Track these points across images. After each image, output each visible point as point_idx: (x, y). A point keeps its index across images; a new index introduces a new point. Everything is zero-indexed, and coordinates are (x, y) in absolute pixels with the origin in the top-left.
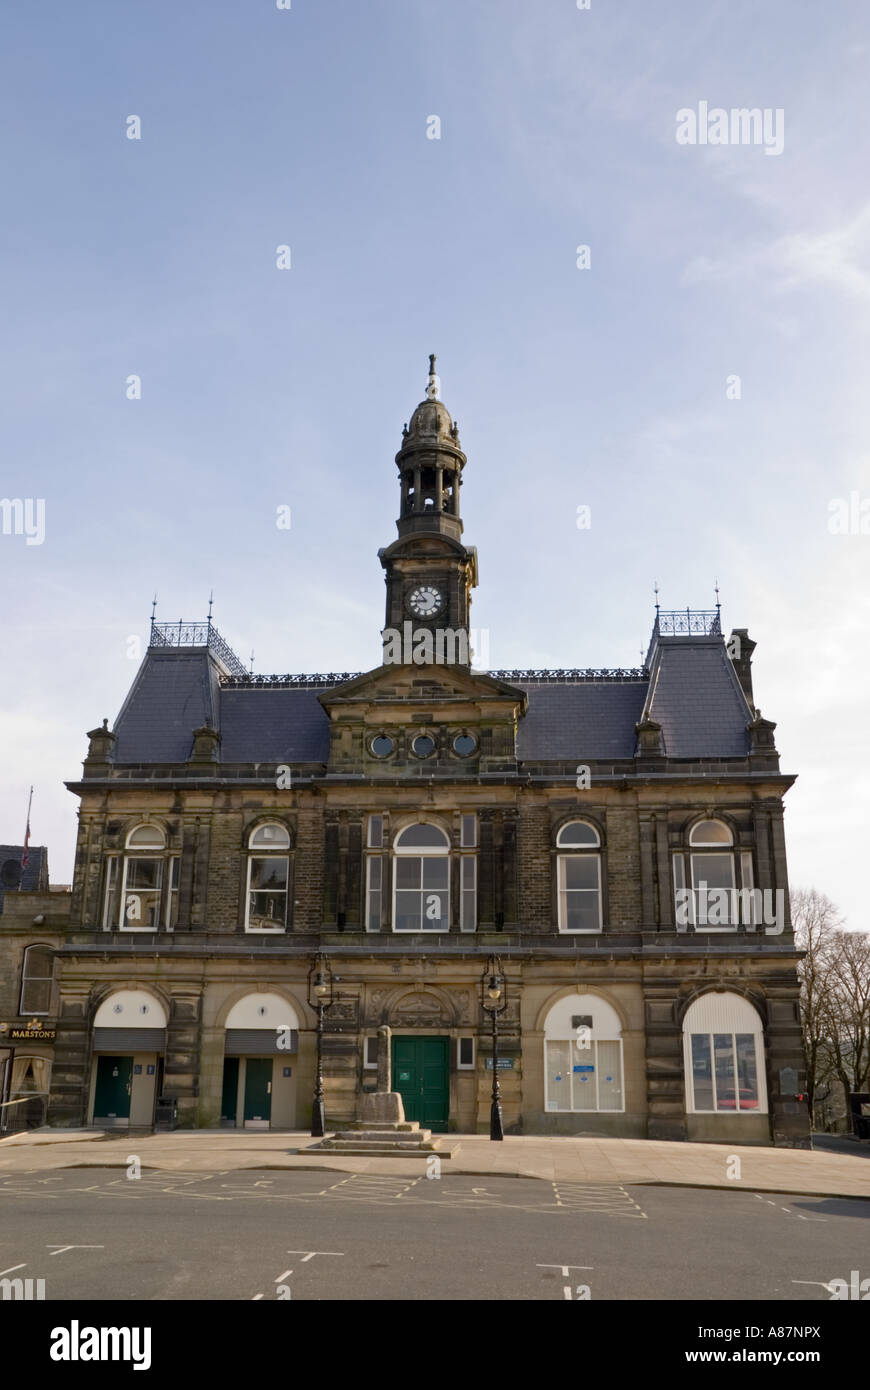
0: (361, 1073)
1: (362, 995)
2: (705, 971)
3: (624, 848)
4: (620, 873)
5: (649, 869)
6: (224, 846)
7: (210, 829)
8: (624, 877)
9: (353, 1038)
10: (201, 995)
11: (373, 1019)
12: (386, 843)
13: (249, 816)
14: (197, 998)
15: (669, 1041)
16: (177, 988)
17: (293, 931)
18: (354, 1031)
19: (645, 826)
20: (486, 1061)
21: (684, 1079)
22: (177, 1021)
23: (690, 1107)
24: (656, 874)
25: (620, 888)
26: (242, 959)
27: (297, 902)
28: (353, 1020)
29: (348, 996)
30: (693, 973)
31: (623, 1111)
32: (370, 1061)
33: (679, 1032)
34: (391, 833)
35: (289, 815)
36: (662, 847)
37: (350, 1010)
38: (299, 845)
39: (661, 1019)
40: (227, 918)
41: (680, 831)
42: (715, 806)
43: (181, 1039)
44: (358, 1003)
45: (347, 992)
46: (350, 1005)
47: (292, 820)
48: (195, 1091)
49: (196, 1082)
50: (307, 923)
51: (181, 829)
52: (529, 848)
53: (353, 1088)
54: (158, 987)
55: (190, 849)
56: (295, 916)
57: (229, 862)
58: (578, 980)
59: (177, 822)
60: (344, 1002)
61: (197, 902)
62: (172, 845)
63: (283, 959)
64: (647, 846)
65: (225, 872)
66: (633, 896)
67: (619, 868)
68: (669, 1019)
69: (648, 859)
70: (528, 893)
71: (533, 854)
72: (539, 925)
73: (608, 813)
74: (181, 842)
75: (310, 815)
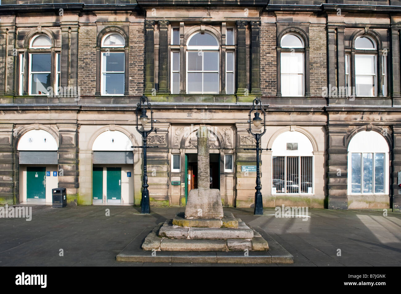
0: (169, 174)
1: (169, 130)
2: (362, 118)
3: (318, 49)
4: (316, 63)
5: (333, 60)
6: (87, 45)
7: (78, 35)
8: (318, 65)
9: (165, 155)
10: (77, 132)
11: (176, 144)
12: (182, 42)
13: (101, 27)
14: (75, 133)
15: (341, 157)
16: (63, 128)
17: (128, 95)
18: (166, 151)
19: (331, 35)
20: (241, 167)
21: (347, 177)
22: (63, 146)
23: (349, 192)
24: (337, 63)
25: (316, 71)
26: (100, 111)
27: (130, 78)
28: (165, 145)
29: (161, 131)
30: (356, 119)
31: (314, 194)
32: (174, 168)
33: (346, 152)
34: (185, 37)
35: (124, 26)
36: (341, 48)
37: (163, 139)
38: (130, 45)
39: (337, 145)
40: (90, 88)
41: (350, 40)
42: (370, 26)
43: (66, 156)
44: (167, 135)
45: (161, 129)
46: (163, 136)
47: (126, 29)
48: (77, 185)
49: (77, 180)
50: (136, 90)
51: (61, 37)
52: (265, 47)
53: (166, 183)
54: (51, 128)
55: (65, 46)
56: (129, 87)
57: (90, 55)
58: (292, 123)
59: (58, 32)
60: (159, 134)
61: (71, 78)
62: (55, 46)
63: (124, 111)
64: (332, 47)
65: (87, 60)
66: (323, 76)
67: (315, 60)
68: (342, 145)
69: (332, 55)
70: (264, 73)
71: (267, 51)
72: (270, 91)
73: (310, 28)
74: (61, 44)
75: (137, 27)
